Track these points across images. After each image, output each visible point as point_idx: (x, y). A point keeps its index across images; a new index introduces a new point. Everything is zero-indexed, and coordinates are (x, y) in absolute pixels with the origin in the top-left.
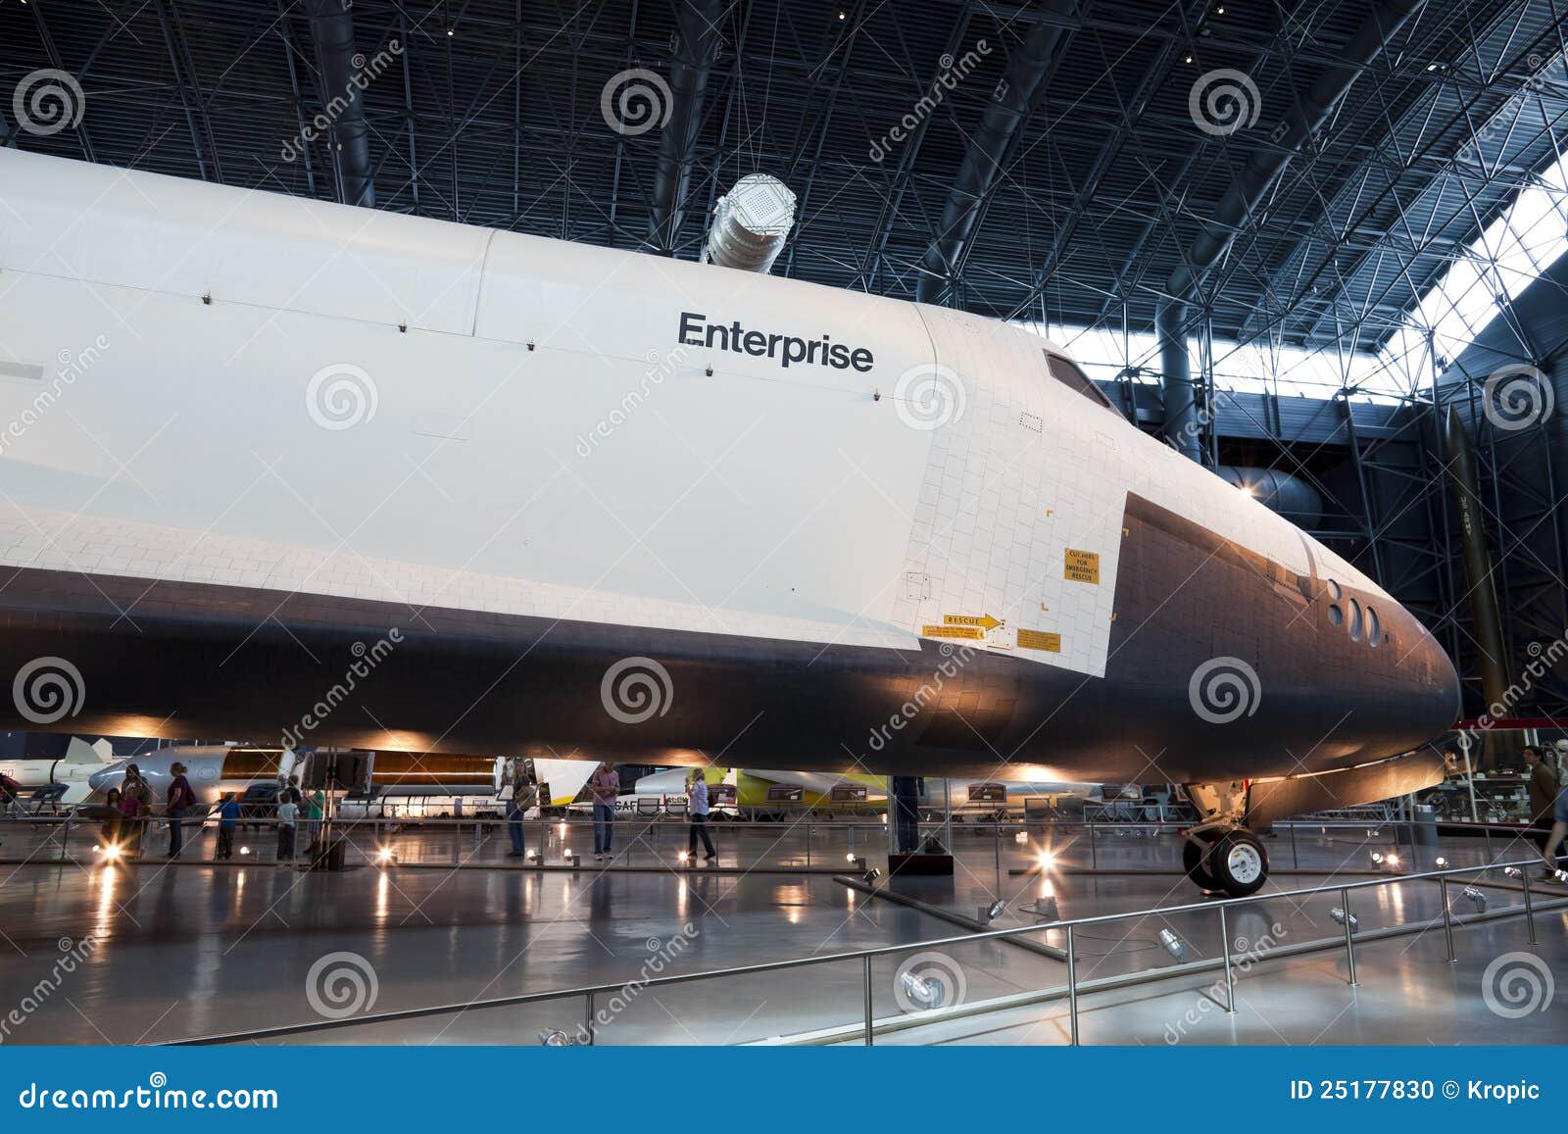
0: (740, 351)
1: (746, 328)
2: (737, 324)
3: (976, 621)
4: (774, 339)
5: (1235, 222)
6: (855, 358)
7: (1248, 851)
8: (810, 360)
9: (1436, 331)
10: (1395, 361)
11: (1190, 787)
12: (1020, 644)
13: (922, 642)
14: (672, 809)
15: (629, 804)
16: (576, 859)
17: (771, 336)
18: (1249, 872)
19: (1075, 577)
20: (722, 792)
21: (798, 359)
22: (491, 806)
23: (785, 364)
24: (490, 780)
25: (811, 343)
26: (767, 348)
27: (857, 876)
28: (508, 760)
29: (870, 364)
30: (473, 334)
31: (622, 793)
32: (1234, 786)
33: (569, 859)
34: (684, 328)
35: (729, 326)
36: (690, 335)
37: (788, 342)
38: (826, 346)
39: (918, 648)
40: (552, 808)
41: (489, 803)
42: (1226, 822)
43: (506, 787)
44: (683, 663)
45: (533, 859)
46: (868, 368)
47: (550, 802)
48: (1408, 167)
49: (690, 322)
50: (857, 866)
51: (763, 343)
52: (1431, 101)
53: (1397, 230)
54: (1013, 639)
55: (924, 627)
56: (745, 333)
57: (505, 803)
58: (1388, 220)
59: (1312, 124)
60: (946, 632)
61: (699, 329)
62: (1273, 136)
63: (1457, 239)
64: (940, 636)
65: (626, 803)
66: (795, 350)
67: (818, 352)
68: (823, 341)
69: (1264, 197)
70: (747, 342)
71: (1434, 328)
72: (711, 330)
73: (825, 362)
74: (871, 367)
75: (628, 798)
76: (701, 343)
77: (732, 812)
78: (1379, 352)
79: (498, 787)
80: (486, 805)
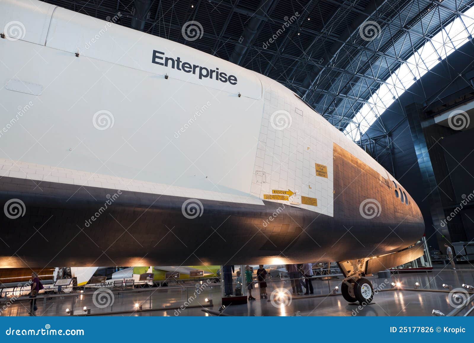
0: (180, 70)
1: (183, 60)
2: (179, 58)
3: (285, 192)
4: (195, 67)
5: (308, 88)
6: (230, 79)
7: (366, 286)
8: (211, 77)
9: (360, 124)
10: (348, 133)
11: (339, 263)
12: (302, 203)
13: (264, 201)
14: (128, 284)
15: (110, 283)
16: (89, 311)
17: (194, 65)
18: (368, 294)
19: (320, 175)
20: (148, 276)
21: (206, 76)
22: (51, 289)
23: (200, 78)
24: (52, 278)
25: (211, 70)
26: (192, 70)
27: (210, 308)
28: (60, 269)
29: (236, 82)
30: (45, 46)
31: (108, 279)
32: (359, 261)
33: (85, 311)
34: (155, 57)
35: (175, 59)
36: (157, 60)
37: (201, 69)
38: (217, 72)
39: (263, 204)
40: (78, 287)
41: (50, 288)
42: (357, 275)
43: (58, 280)
44: (157, 211)
45: (68, 312)
46: (235, 84)
47: (77, 284)
48: (355, 74)
49: (157, 54)
50: (209, 303)
51: (190, 67)
52: (360, 56)
53: (349, 95)
54: (300, 201)
55: (264, 195)
56: (183, 62)
57: (58, 287)
58: (347, 92)
59: (330, 59)
60: (274, 197)
61: (162, 58)
62: (319, 62)
63: (364, 99)
64: (271, 199)
65: (109, 283)
66: (204, 72)
67: (214, 74)
68: (216, 70)
69: (316, 81)
70: (183, 67)
71: (360, 123)
72: (167, 59)
73: (217, 79)
74: (236, 83)
75: (110, 281)
76: (162, 64)
77: (151, 283)
78: (343, 131)
79: (55, 280)
80: (49, 288)
